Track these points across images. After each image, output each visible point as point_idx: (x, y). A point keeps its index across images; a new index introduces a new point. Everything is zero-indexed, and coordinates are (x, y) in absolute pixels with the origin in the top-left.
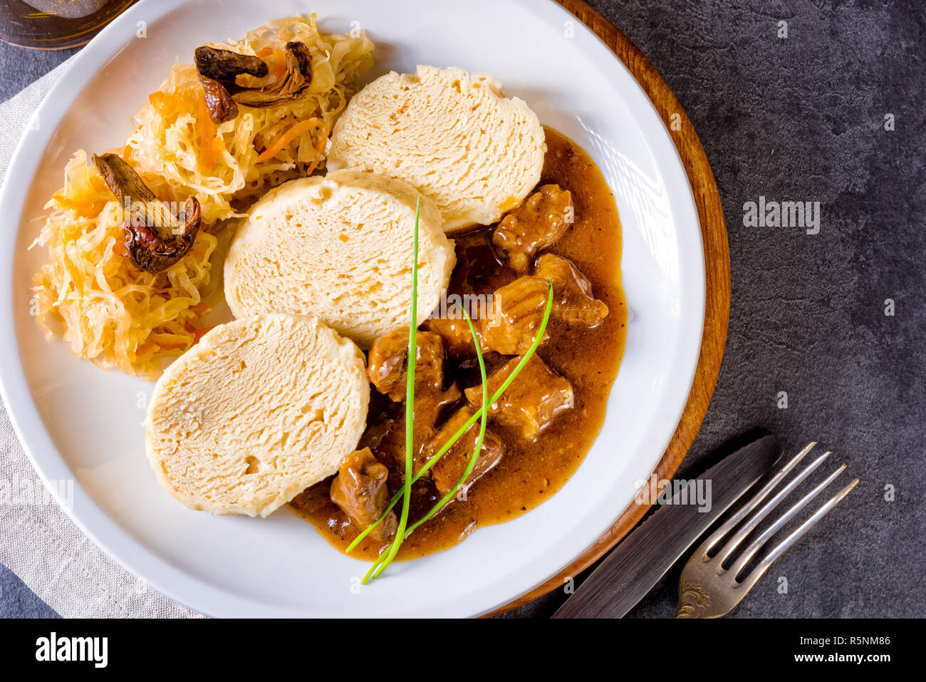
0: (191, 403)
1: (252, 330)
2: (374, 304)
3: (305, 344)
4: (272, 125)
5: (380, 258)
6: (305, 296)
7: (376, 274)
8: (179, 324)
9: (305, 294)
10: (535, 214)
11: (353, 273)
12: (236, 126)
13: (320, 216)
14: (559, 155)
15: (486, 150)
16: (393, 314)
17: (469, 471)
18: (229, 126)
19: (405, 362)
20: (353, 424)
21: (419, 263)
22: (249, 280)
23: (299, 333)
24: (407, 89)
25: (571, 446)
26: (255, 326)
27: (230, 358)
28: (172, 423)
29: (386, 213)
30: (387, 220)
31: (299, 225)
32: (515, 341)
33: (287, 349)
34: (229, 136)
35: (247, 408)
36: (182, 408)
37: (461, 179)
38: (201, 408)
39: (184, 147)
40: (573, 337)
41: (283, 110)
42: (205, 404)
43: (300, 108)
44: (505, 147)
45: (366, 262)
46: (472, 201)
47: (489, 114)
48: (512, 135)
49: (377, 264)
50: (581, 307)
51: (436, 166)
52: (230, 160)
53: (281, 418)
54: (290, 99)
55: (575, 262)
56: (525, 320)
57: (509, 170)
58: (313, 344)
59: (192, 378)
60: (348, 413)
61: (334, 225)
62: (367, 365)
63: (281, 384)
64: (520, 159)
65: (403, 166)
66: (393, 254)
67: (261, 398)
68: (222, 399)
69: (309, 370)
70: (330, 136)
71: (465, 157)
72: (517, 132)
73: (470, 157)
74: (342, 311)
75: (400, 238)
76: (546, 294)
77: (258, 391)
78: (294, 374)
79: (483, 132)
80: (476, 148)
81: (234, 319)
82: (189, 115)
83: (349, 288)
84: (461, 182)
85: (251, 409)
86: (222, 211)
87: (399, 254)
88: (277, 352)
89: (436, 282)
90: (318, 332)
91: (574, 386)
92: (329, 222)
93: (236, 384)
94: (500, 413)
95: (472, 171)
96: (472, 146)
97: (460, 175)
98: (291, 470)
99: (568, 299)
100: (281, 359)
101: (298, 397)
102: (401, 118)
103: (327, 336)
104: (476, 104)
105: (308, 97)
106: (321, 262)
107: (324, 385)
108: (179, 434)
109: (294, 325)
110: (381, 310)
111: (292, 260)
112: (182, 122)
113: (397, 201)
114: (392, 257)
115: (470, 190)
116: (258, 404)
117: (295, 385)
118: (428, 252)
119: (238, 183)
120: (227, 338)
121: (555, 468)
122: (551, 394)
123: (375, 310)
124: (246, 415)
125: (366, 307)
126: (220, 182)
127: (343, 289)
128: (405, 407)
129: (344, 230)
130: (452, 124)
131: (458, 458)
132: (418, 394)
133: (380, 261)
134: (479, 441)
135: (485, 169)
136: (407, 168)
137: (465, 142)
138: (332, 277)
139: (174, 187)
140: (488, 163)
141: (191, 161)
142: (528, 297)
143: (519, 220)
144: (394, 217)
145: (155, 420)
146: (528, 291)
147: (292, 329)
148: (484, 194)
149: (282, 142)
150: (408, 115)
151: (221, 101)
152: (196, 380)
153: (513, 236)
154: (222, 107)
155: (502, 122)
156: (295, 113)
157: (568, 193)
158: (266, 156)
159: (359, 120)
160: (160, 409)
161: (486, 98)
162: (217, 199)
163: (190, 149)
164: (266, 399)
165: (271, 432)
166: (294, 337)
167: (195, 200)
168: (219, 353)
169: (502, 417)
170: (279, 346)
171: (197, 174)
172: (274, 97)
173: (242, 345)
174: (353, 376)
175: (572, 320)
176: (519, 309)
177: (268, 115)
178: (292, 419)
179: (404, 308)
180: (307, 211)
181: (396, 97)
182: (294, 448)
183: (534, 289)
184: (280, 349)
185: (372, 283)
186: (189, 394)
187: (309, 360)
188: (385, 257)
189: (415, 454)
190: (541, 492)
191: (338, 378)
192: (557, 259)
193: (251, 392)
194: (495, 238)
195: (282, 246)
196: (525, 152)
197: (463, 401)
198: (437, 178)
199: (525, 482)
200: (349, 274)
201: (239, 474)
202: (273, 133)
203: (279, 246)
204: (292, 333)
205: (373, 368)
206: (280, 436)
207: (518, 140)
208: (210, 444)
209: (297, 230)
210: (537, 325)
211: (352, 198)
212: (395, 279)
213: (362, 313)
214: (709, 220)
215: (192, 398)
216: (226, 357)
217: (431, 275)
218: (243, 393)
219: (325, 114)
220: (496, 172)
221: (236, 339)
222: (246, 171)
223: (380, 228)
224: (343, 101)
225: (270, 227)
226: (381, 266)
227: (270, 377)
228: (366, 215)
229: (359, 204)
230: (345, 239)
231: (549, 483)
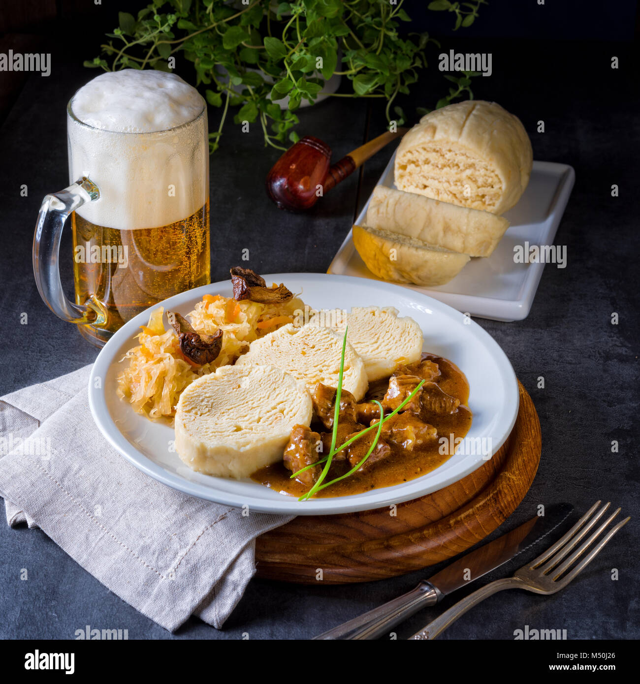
0: (206, 398)
1: (246, 372)
3: (277, 380)
4: (268, 313)
7: (321, 373)
10: (416, 369)
11: (307, 373)
12: (248, 308)
13: (291, 340)
15: (388, 339)
20: (301, 415)
21: (345, 364)
23: (274, 374)
25: (435, 457)
26: (248, 370)
27: (232, 382)
28: (193, 406)
29: (329, 339)
30: (330, 343)
31: (278, 346)
33: (266, 381)
35: (239, 406)
36: (201, 398)
38: (212, 401)
41: (274, 309)
43: (283, 312)
44: (400, 337)
45: (315, 366)
46: (380, 359)
47: (391, 324)
48: (403, 332)
49: (321, 368)
52: (242, 316)
53: (258, 411)
57: (402, 347)
58: (281, 380)
59: (208, 386)
60: (299, 411)
61: (299, 345)
63: (261, 396)
64: (409, 342)
67: (247, 402)
68: (224, 399)
69: (278, 392)
71: (376, 342)
72: (407, 330)
75: (336, 352)
77: (246, 398)
78: (269, 393)
79: (387, 332)
80: (383, 338)
84: (374, 352)
85: (241, 406)
87: (335, 361)
88: (260, 381)
89: (356, 377)
90: (284, 376)
91: (438, 432)
92: (296, 344)
93: (234, 394)
96: (380, 338)
97: (373, 349)
98: (261, 432)
100: (262, 385)
101: (269, 403)
104: (384, 320)
106: (289, 366)
107: (285, 399)
108: (196, 414)
115: (379, 355)
116: (245, 405)
117: (268, 398)
118: (352, 360)
120: (231, 372)
121: (425, 465)
124: (237, 408)
130: (369, 328)
131: (364, 444)
133: (323, 366)
135: (387, 346)
137: (377, 336)
140: (390, 344)
141: (221, 313)
144: (333, 341)
145: (183, 403)
147: (270, 372)
148: (386, 356)
149: (272, 321)
151: (242, 286)
152: (211, 388)
154: (243, 289)
155: (398, 327)
156: (281, 314)
157: (437, 364)
160: (188, 397)
161: (389, 317)
162: (233, 336)
163: (222, 310)
164: (250, 402)
165: (251, 416)
166: (271, 376)
167: (221, 332)
168: (226, 378)
170: (262, 379)
171: (223, 323)
172: (270, 297)
173: (240, 378)
177: (265, 308)
178: (265, 411)
180: (284, 338)
182: (264, 423)
184: (262, 381)
185: (317, 378)
186: (206, 393)
187: (278, 388)
188: (327, 363)
190: (416, 473)
191: (294, 396)
193: (242, 398)
195: (267, 357)
199: (406, 468)
200: (305, 373)
201: (230, 431)
203: (265, 357)
204: (270, 373)
206: (257, 417)
207: (407, 333)
208: (215, 419)
212: (332, 375)
215: (207, 395)
216: (230, 381)
217: (353, 373)
218: (237, 399)
220: (394, 348)
221: (237, 374)
223: (325, 347)
225: (261, 346)
226: (324, 369)
227: (254, 393)
228: (317, 340)
229: (314, 333)
230: (304, 353)
231: (421, 470)
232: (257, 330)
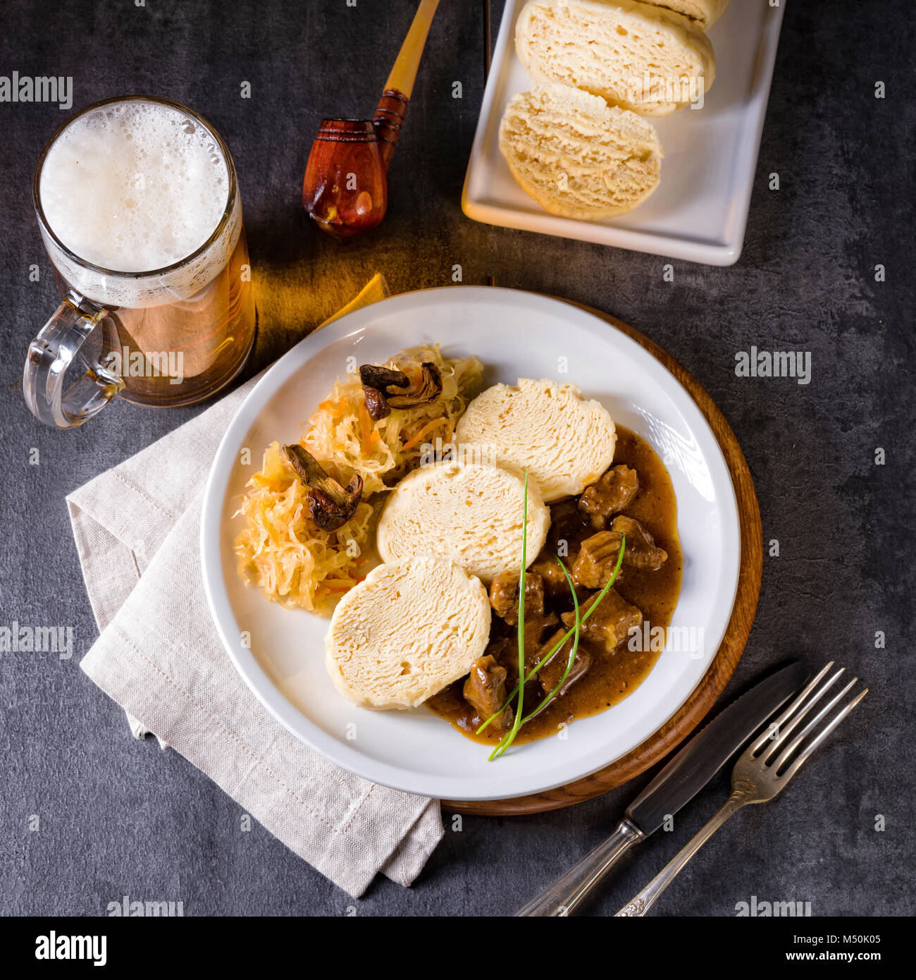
0: (361, 622)
1: (405, 569)
2: (491, 554)
3: (444, 578)
4: (413, 423)
5: (496, 518)
6: (440, 548)
7: (493, 531)
8: (345, 571)
9: (439, 547)
10: (609, 487)
11: (476, 530)
12: (388, 423)
13: (451, 487)
14: (625, 443)
15: (571, 440)
16: (505, 561)
17: (567, 674)
18: (382, 423)
19: (517, 592)
20: (480, 637)
21: (527, 520)
22: (397, 537)
23: (439, 570)
24: (511, 396)
25: (643, 658)
26: (407, 566)
27: (388, 590)
28: (347, 637)
29: (500, 483)
30: (500, 489)
31: (435, 494)
32: (598, 576)
33: (430, 582)
34: (383, 430)
35: (401, 626)
36: (355, 626)
37: (553, 461)
38: (368, 626)
39: (350, 438)
40: (642, 577)
41: (420, 412)
42: (371, 623)
43: (432, 410)
44: (586, 437)
45: (485, 521)
46: (562, 477)
47: (573, 413)
48: (590, 428)
49: (493, 523)
50: (647, 552)
51: (534, 452)
52: (383, 447)
53: (427, 634)
54: (427, 402)
55: (642, 523)
56: (606, 560)
57: (589, 454)
58: (449, 578)
59: (361, 604)
60: (476, 630)
61: (462, 493)
62: (489, 594)
63: (426, 608)
64: (598, 445)
65: (509, 452)
66: (506, 514)
67: (411, 619)
68: (383, 620)
69: (447, 598)
70: (454, 431)
71: (556, 445)
72: (595, 424)
73: (560, 446)
74: (467, 560)
76: (620, 540)
77: (410, 613)
78: (436, 601)
79: (569, 426)
80: (564, 438)
82: (353, 415)
83: (472, 541)
84: (554, 464)
85: (405, 627)
86: (380, 486)
87: (509, 514)
88: (423, 584)
89: (538, 535)
90: (453, 570)
91: (643, 613)
92: (458, 492)
93: (393, 608)
94: (588, 631)
95: (561, 456)
96: (561, 437)
97: (553, 458)
98: (435, 671)
99: (637, 547)
100: (426, 589)
101: (439, 617)
102: (507, 417)
103: (459, 576)
104: (563, 405)
105: (438, 403)
106: (452, 522)
107: (458, 609)
108: (352, 646)
109: (435, 564)
110: (496, 558)
111: (430, 521)
112: (347, 422)
113: (508, 474)
114: (505, 517)
115: (560, 469)
116: (410, 624)
117: (436, 609)
118: (532, 512)
119: (390, 464)
120: (387, 574)
121: (631, 674)
122: (626, 616)
123: (491, 558)
124: (401, 632)
125: (485, 556)
126: (377, 463)
127: (468, 543)
128: (517, 629)
129: (469, 497)
130: (546, 420)
131: (558, 664)
132: (526, 620)
133: (495, 521)
134: (572, 653)
135: (570, 453)
136: (513, 454)
137: (556, 434)
138: (460, 533)
139: (341, 469)
140: (573, 449)
141: (356, 448)
142: (607, 543)
143: (597, 491)
144: (506, 486)
145: (334, 635)
146: (607, 539)
147: (434, 567)
148: (571, 472)
149: (421, 434)
150: (512, 415)
151: (379, 402)
152: (364, 605)
153: (593, 503)
154: (380, 407)
155: (583, 418)
156: (430, 414)
157: (634, 471)
158: (408, 446)
159: (476, 419)
160: (339, 626)
161: (570, 401)
162: (375, 477)
163: (355, 439)
164: (415, 619)
165: (419, 644)
166: (436, 573)
167: (359, 477)
168: (381, 585)
169: (590, 635)
170: (425, 580)
171: (359, 458)
172: (415, 401)
173: (398, 580)
174: (480, 602)
175: (640, 564)
176: (600, 552)
177: (409, 415)
178: (435, 634)
179: (514, 556)
180: (441, 483)
181: (503, 402)
182: (437, 655)
183: (612, 537)
184: (425, 583)
185: (489, 537)
186: (359, 615)
187: (446, 590)
188: (499, 517)
189: (526, 662)
190: (621, 692)
191: (468, 603)
192: (628, 519)
193: (405, 613)
194: (580, 505)
195: (422, 511)
196: (600, 440)
197: (561, 625)
198: (535, 461)
199: (609, 684)
200: (472, 531)
201: (397, 675)
202: (414, 428)
203: (420, 511)
204: (434, 570)
205: (494, 596)
206: (426, 646)
207: (595, 429)
208: (375, 653)
209: (434, 498)
210: (614, 563)
211: (475, 472)
212: (507, 533)
213: (482, 561)
214: (743, 493)
215: (362, 619)
216: (386, 589)
218: (398, 616)
219: (450, 415)
220: (579, 456)
221: (394, 575)
222: (395, 455)
223: (496, 495)
224: (463, 406)
225: (413, 496)
226: (496, 524)
227: (418, 603)
228: (486, 485)
229: (480, 476)
230: (469, 503)
231: (627, 685)
232: (402, 452)
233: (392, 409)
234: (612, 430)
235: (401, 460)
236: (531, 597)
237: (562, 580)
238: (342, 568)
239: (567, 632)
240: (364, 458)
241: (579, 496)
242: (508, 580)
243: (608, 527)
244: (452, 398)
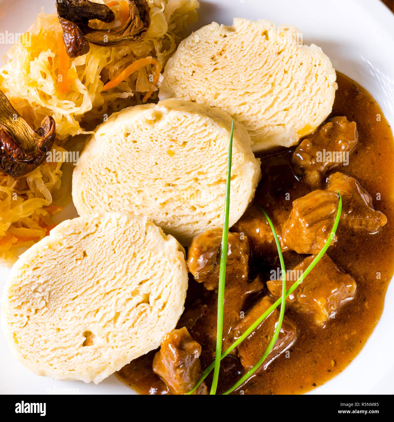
0: (40, 284)
1: (93, 226)
2: (194, 209)
3: (136, 238)
4: (116, 61)
5: (200, 170)
6: (138, 200)
7: (196, 184)
8: (34, 220)
9: (137, 199)
10: (327, 140)
11: (177, 182)
12: (87, 60)
14: (346, 94)
15: (288, 87)
16: (208, 217)
17: (269, 350)
18: (81, 60)
19: (218, 256)
20: (174, 307)
21: (231, 175)
22: (92, 186)
23: (132, 229)
24: (225, 36)
25: (354, 333)
26: (96, 222)
27: (74, 248)
28: (24, 300)
29: (206, 133)
30: (207, 139)
31: (135, 142)
32: (310, 242)
33: (121, 242)
34: (81, 68)
35: (86, 291)
36: (33, 288)
37: (267, 109)
38: (48, 289)
39: (45, 76)
40: (357, 241)
41: (125, 50)
42: (52, 285)
43: (138, 48)
44: (304, 84)
45: (188, 173)
46: (276, 127)
47: (291, 58)
48: (309, 75)
49: (197, 175)
50: (364, 216)
51: (247, 99)
52: (81, 87)
53: (114, 300)
54: (131, 40)
55: (360, 180)
56: (319, 224)
57: (306, 103)
58: (142, 239)
59: (42, 263)
60: (170, 299)
61: (163, 142)
62: (187, 258)
63: (115, 271)
64: (316, 94)
65: (220, 98)
66: (211, 167)
67: (98, 282)
68: (66, 282)
69: (139, 260)
70: (162, 72)
71: (271, 92)
72: (314, 71)
73: (275, 92)
74: (167, 214)
75: (217, 154)
76: (336, 203)
77: (96, 276)
78: (126, 263)
79: (286, 72)
80: (280, 84)
81: (78, 216)
82: (49, 50)
83: (173, 194)
84: (267, 112)
85: (89, 292)
86: (73, 129)
87: (215, 167)
88: (113, 244)
89: (245, 191)
90: (147, 229)
91: (358, 283)
92: (159, 140)
93: (78, 269)
94: (296, 302)
95: (276, 104)
96: (277, 83)
97: (266, 106)
98: (121, 344)
99: (354, 210)
100: (116, 250)
101: (128, 282)
102: (220, 59)
103: (155, 234)
104: (281, 49)
105: (146, 40)
106: (152, 172)
107: (151, 273)
108: (29, 310)
109: (128, 222)
110: (199, 214)
111: (128, 170)
112: (44, 56)
113: (216, 124)
114: (210, 170)
115: (274, 119)
116: (95, 288)
117: (126, 272)
118: (240, 166)
119: (87, 106)
120: (72, 231)
121: (341, 351)
122: (339, 287)
123: (194, 213)
124: (85, 296)
125: (187, 211)
126: (72, 104)
127: (169, 195)
128: (217, 295)
129: (171, 146)
130: (261, 65)
131: (260, 339)
132: (228, 283)
133: (200, 173)
134: (278, 326)
135: (286, 102)
136: (224, 100)
137: (271, 80)
138: (160, 185)
139: (35, 109)
140: (290, 97)
141: (49, 87)
142: (321, 205)
143: (314, 144)
144: (213, 137)
145: (10, 297)
146: (322, 200)
147: (126, 225)
148: (285, 122)
149: (123, 75)
150: (226, 57)
151: (76, 38)
152: (45, 265)
153: (308, 157)
154: (76, 43)
155: (301, 64)
156: (135, 52)
157: (354, 123)
158: (110, 86)
159: (186, 60)
160: (15, 288)
161: (289, 45)
162: (70, 119)
163: (49, 77)
164: (102, 283)
165: (105, 311)
166: (128, 232)
167: (51, 118)
168: (65, 244)
169: (298, 306)
170: (115, 239)
171: (54, 98)
172: (118, 38)
173: (84, 238)
174: (175, 266)
175: (356, 227)
176: (313, 215)
177: (112, 53)
178: (123, 301)
179: (218, 213)
180: (141, 130)
181: (216, 43)
182: (124, 325)
183: (326, 199)
184: (116, 242)
186: (39, 277)
187: (139, 251)
188: (204, 169)
189: (224, 334)
190: (329, 371)
191: (162, 268)
192: (345, 177)
193: (90, 277)
194: (294, 158)
195: (120, 158)
196: (319, 89)
197: (265, 291)
198: (248, 108)
199: (316, 362)
200: (174, 183)
201: (78, 346)
202: (116, 67)
203: (118, 158)
204: (126, 228)
205: (191, 260)
206: (113, 314)
207: (314, 79)
209: (133, 145)
210: (329, 229)
211: (179, 120)
212: (212, 188)
213: (183, 216)
215: (41, 281)
216: (71, 247)
217: (241, 186)
218: (83, 278)
219: (159, 54)
220: (296, 105)
221: (80, 232)
222: (94, 96)
223: (201, 146)
224: (173, 45)
225: (111, 142)
226: (201, 177)
227: (106, 265)
228: (190, 134)
229: (184, 125)
230: (171, 153)
231: (335, 364)
232: (104, 93)
233: (91, 45)
234: (333, 78)
235: (102, 101)
236: (232, 262)
237: (270, 241)
238: (30, 217)
239: (272, 302)
240: (59, 98)
241: (294, 148)
242: (209, 242)
243: (323, 185)
244: (161, 35)
